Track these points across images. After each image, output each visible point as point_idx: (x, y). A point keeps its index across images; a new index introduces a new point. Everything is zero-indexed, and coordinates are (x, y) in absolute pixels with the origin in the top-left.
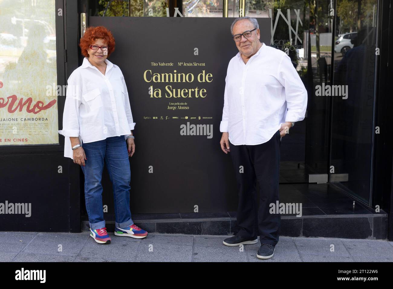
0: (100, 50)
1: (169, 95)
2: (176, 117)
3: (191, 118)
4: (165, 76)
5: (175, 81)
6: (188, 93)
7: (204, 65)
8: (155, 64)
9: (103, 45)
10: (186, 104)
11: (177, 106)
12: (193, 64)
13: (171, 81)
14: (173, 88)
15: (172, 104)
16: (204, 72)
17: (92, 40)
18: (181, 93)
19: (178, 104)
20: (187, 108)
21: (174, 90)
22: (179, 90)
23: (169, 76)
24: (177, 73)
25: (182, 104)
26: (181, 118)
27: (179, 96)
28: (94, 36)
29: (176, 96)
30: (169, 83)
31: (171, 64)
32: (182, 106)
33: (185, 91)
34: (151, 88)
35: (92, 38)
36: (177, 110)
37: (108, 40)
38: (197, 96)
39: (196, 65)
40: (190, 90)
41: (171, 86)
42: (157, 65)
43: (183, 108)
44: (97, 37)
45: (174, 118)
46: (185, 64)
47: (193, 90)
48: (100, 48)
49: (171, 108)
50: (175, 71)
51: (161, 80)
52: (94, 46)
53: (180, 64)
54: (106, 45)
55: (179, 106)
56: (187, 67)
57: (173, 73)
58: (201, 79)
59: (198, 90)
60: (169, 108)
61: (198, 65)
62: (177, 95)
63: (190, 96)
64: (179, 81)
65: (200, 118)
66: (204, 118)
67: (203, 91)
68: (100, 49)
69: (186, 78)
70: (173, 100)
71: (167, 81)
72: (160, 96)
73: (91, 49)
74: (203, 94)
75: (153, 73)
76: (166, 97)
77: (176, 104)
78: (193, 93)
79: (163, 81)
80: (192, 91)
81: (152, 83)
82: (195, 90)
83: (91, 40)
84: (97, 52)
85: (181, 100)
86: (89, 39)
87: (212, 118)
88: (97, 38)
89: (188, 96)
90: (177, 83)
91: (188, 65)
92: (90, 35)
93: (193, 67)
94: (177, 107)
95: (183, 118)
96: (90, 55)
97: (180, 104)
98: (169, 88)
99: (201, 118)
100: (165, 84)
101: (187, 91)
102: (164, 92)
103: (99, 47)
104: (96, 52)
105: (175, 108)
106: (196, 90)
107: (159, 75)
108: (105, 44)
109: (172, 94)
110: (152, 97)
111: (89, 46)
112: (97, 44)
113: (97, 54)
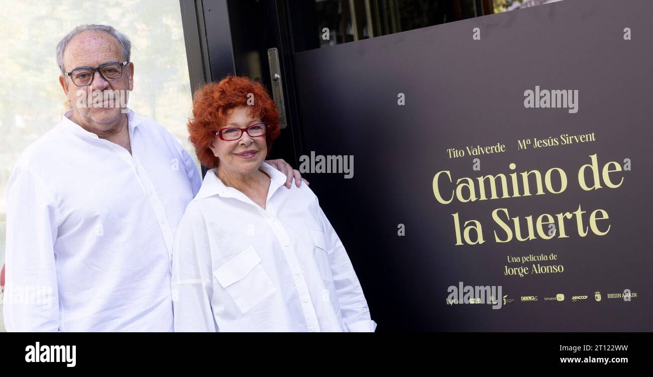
0: (245, 138)
1: (503, 235)
2: (530, 298)
3: (575, 298)
4: (487, 183)
5: (516, 194)
6: (556, 225)
7: (592, 137)
8: (457, 154)
9: (251, 122)
10: (553, 257)
11: (529, 264)
12: (560, 140)
13: (506, 195)
14: (513, 215)
15: (516, 260)
16: (594, 158)
17: (219, 115)
18: (536, 228)
19: (533, 259)
20: (558, 269)
21: (516, 220)
22: (529, 219)
23: (498, 182)
24: (518, 171)
25: (543, 258)
26: (546, 299)
27: (532, 236)
28: (221, 103)
29: (523, 237)
30: (501, 202)
31: (500, 148)
32: (543, 263)
33: (545, 219)
34: (456, 216)
35: (218, 111)
36: (531, 276)
38: (582, 234)
39: (567, 140)
40: (560, 217)
41: (506, 210)
42: (462, 155)
43: (547, 269)
44: (231, 103)
45: (524, 299)
46: (537, 144)
47: (569, 216)
48: (246, 130)
49: (514, 271)
50: (513, 166)
51: (478, 194)
52: (227, 132)
53: (523, 144)
54: (257, 122)
55: (536, 263)
56: (544, 150)
57: (508, 173)
58: (589, 180)
59: (582, 214)
60: (507, 272)
61: (573, 140)
62: (525, 233)
63: (562, 234)
64: (527, 193)
66: (610, 296)
67: (599, 215)
68: (245, 133)
69: (544, 183)
70: (516, 248)
71: (494, 196)
72: (481, 240)
73: (222, 139)
74: (601, 225)
75: (455, 178)
76: (498, 240)
77: (526, 259)
78: (571, 225)
79: (483, 197)
80: (565, 219)
81: (456, 206)
82: (574, 216)
83: (216, 116)
84: (240, 143)
85: (538, 246)
86: (210, 114)
88: (231, 106)
89: (558, 233)
90: (522, 199)
91: (547, 143)
92: (210, 105)
93: (562, 148)
94: (531, 268)
95: (552, 299)
96: (221, 158)
97: (536, 258)
98: (501, 215)
99: (604, 296)
100: (490, 205)
101: (551, 220)
102: (490, 227)
103: (243, 131)
104: (237, 145)
105: (524, 270)
106: (579, 213)
107: (470, 180)
108: (255, 119)
109: (512, 233)
110: (459, 242)
111: (214, 132)
112: (233, 122)
113: (240, 150)
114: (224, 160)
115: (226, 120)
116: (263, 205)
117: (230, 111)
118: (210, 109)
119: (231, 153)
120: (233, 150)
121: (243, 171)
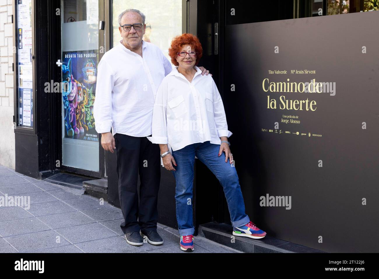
0: (188, 56)
1: (282, 107)
2: (288, 132)
3: (302, 134)
6: (299, 105)
7: (314, 72)
8: (271, 72)
10: (297, 117)
11: (289, 119)
12: (304, 72)
14: (286, 99)
15: (285, 117)
17: (179, 47)
18: (293, 105)
20: (298, 122)
21: (287, 101)
22: (291, 101)
25: (294, 117)
26: (293, 133)
27: (291, 108)
28: (180, 42)
30: (283, 93)
31: (285, 72)
32: (294, 119)
33: (296, 102)
34: (268, 97)
35: (179, 45)
36: (289, 123)
37: (195, 44)
38: (307, 110)
39: (307, 72)
40: (301, 102)
41: (284, 97)
42: (273, 73)
43: (295, 122)
44: (184, 43)
45: (286, 132)
46: (297, 72)
47: (304, 102)
49: (284, 121)
52: (181, 53)
53: (292, 72)
55: (292, 119)
56: (299, 74)
59: (308, 102)
60: (282, 121)
61: (309, 72)
62: (289, 107)
63: (301, 109)
65: (310, 135)
66: (313, 135)
67: (313, 103)
70: (287, 112)
72: (275, 107)
73: (179, 55)
74: (314, 107)
75: (270, 82)
76: (281, 108)
77: (289, 117)
78: (304, 105)
80: (303, 103)
81: (269, 93)
82: (306, 102)
84: (186, 57)
85: (292, 112)
86: (176, 46)
87: (321, 136)
89: (300, 108)
90: (290, 93)
91: (300, 72)
92: (177, 43)
93: (304, 75)
94: (290, 121)
95: (295, 133)
96: (179, 62)
97: (292, 117)
98: (283, 98)
100: (280, 94)
101: (298, 103)
102: (279, 103)
103: (187, 53)
104: (184, 58)
105: (287, 121)
106: (307, 101)
108: (192, 49)
109: (285, 106)
110: (268, 107)
111: (177, 53)
112: (184, 50)
113: (185, 60)
114: (180, 63)
115: (181, 49)
116: (190, 81)
117: (183, 46)
118: (177, 44)
119: (182, 61)
120: (183, 60)
121: (186, 68)
